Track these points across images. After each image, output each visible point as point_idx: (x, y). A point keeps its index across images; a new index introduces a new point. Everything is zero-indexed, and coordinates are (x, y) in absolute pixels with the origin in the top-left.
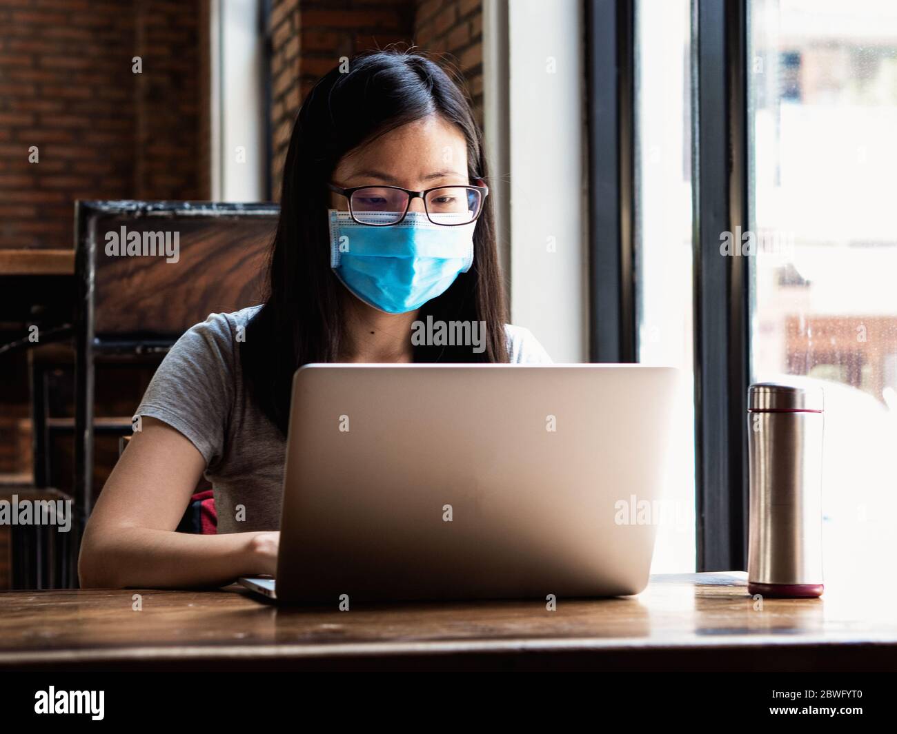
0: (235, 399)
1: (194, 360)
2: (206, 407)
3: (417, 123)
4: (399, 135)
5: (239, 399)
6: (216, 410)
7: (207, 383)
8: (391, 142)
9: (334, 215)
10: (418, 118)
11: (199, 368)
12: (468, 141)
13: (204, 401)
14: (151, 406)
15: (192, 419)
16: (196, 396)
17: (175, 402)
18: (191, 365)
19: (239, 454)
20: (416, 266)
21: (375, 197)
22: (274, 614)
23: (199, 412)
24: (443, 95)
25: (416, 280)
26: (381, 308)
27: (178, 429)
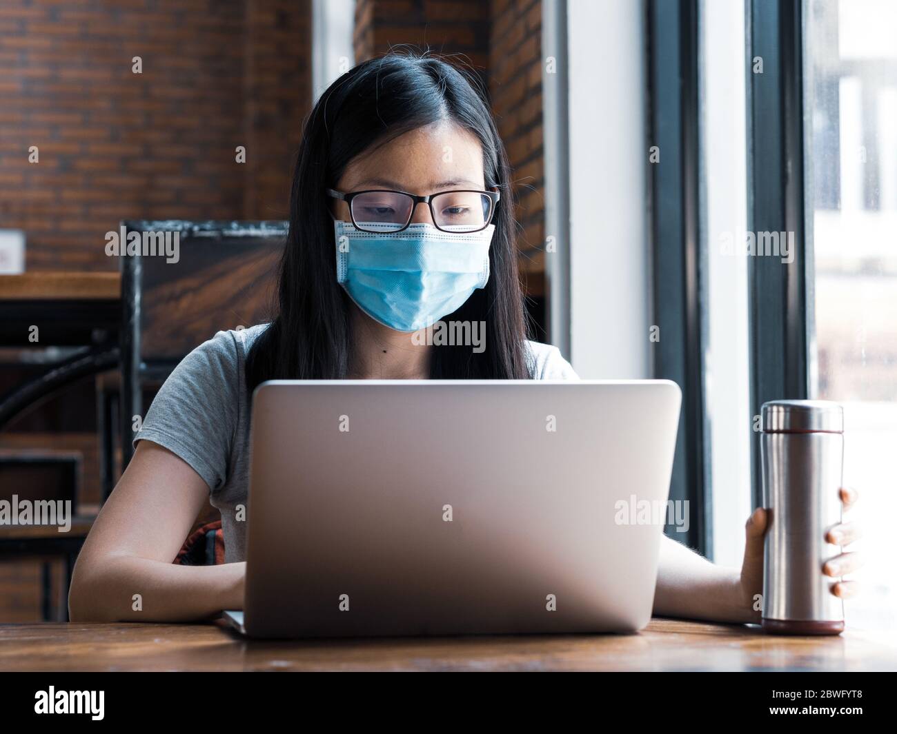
0: (238, 422)
1: (194, 380)
2: (206, 429)
3: (428, 128)
4: (408, 141)
5: (242, 421)
6: (216, 432)
7: (206, 403)
8: (401, 149)
9: (341, 226)
10: (428, 122)
11: (199, 388)
12: (484, 149)
13: (203, 422)
14: (148, 429)
15: (190, 441)
16: (194, 418)
17: (171, 424)
18: (190, 385)
19: (241, 480)
20: (425, 280)
21: (382, 206)
22: (243, 649)
23: (197, 434)
24: (457, 99)
25: (425, 295)
26: (390, 325)
27: (175, 452)
